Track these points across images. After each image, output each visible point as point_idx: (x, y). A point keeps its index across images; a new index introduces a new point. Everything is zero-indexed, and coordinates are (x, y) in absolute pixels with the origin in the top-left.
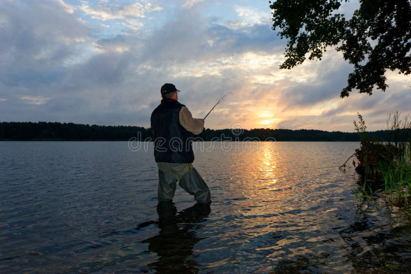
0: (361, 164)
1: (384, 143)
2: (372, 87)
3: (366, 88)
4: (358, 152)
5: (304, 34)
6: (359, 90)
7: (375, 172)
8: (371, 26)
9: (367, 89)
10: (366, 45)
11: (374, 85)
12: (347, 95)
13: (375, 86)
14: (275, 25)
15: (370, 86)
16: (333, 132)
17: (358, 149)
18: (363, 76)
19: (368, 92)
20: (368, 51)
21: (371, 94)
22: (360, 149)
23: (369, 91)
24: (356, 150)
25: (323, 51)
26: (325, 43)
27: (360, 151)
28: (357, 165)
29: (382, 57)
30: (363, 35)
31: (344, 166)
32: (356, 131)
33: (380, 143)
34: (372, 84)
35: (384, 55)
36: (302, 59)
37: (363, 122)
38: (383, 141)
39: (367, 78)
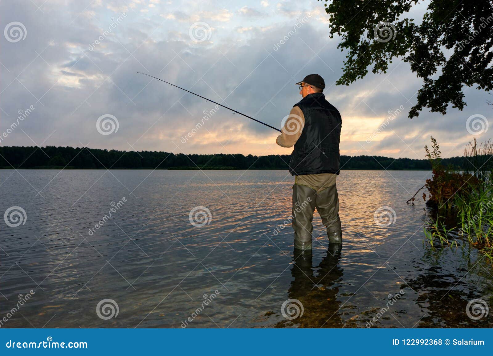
0: (434, 197)
1: (461, 172)
2: (447, 105)
3: (439, 106)
4: (429, 183)
5: (366, 43)
6: (430, 109)
7: (450, 207)
8: (446, 32)
9: (440, 108)
10: (438, 55)
11: (449, 102)
12: (417, 115)
13: (451, 104)
14: (332, 33)
15: (444, 104)
16: (400, 159)
17: (430, 180)
18: (436, 92)
19: (441, 111)
20: (441, 62)
21: (445, 113)
22: (432, 180)
23: (443, 110)
24: (427, 181)
25: (388, 62)
26: (391, 53)
27: (432, 182)
28: (428, 199)
29: (459, 69)
30: (435, 42)
31: (413, 199)
32: (427, 158)
33: (456, 172)
34: (446, 102)
35: (461, 67)
36: (363, 72)
37: (437, 147)
38: (459, 169)
39: (440, 94)
